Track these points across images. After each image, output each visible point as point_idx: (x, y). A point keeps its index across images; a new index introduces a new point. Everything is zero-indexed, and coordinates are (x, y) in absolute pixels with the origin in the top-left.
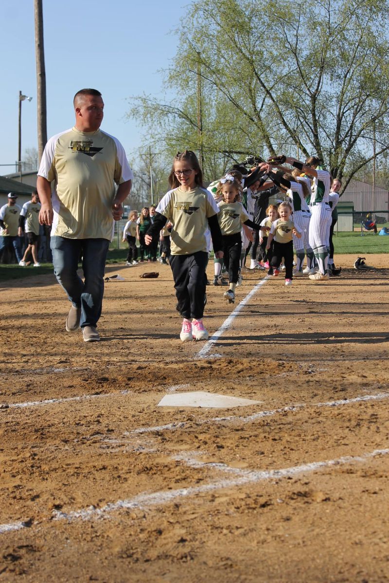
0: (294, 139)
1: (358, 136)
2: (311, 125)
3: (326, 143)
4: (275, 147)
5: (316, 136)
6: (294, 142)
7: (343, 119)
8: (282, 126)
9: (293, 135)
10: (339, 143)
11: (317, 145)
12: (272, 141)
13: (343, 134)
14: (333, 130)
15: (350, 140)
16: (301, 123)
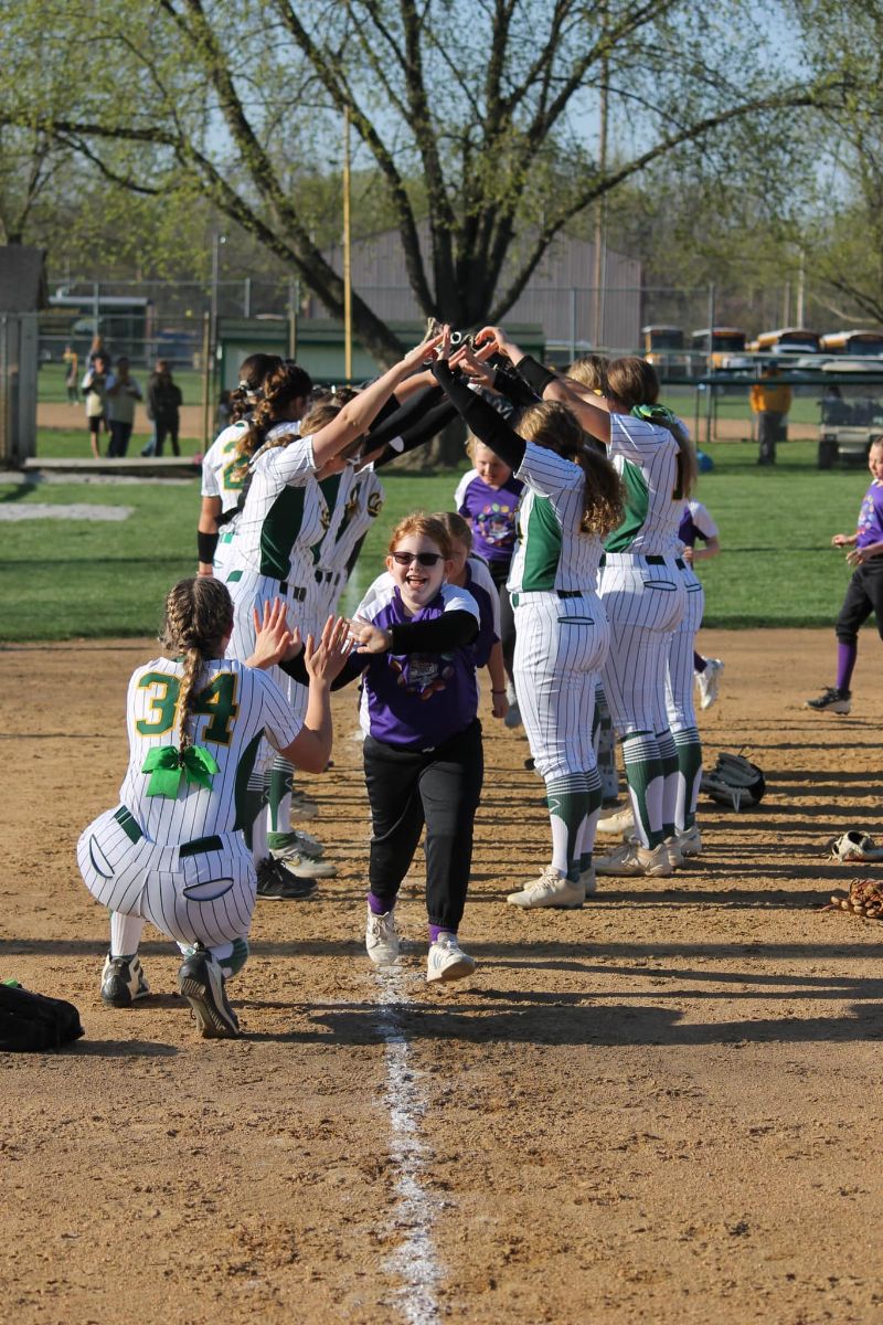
0: (333, 89)
1: (574, 84)
2: (394, 35)
3: (453, 108)
4: (255, 115)
5: (415, 78)
6: (328, 98)
7: (517, 14)
8: (283, 35)
9: (329, 70)
10: (502, 108)
11: (418, 114)
12: (242, 88)
13: (517, 71)
14: (477, 57)
15: (543, 98)
16: (358, 24)
